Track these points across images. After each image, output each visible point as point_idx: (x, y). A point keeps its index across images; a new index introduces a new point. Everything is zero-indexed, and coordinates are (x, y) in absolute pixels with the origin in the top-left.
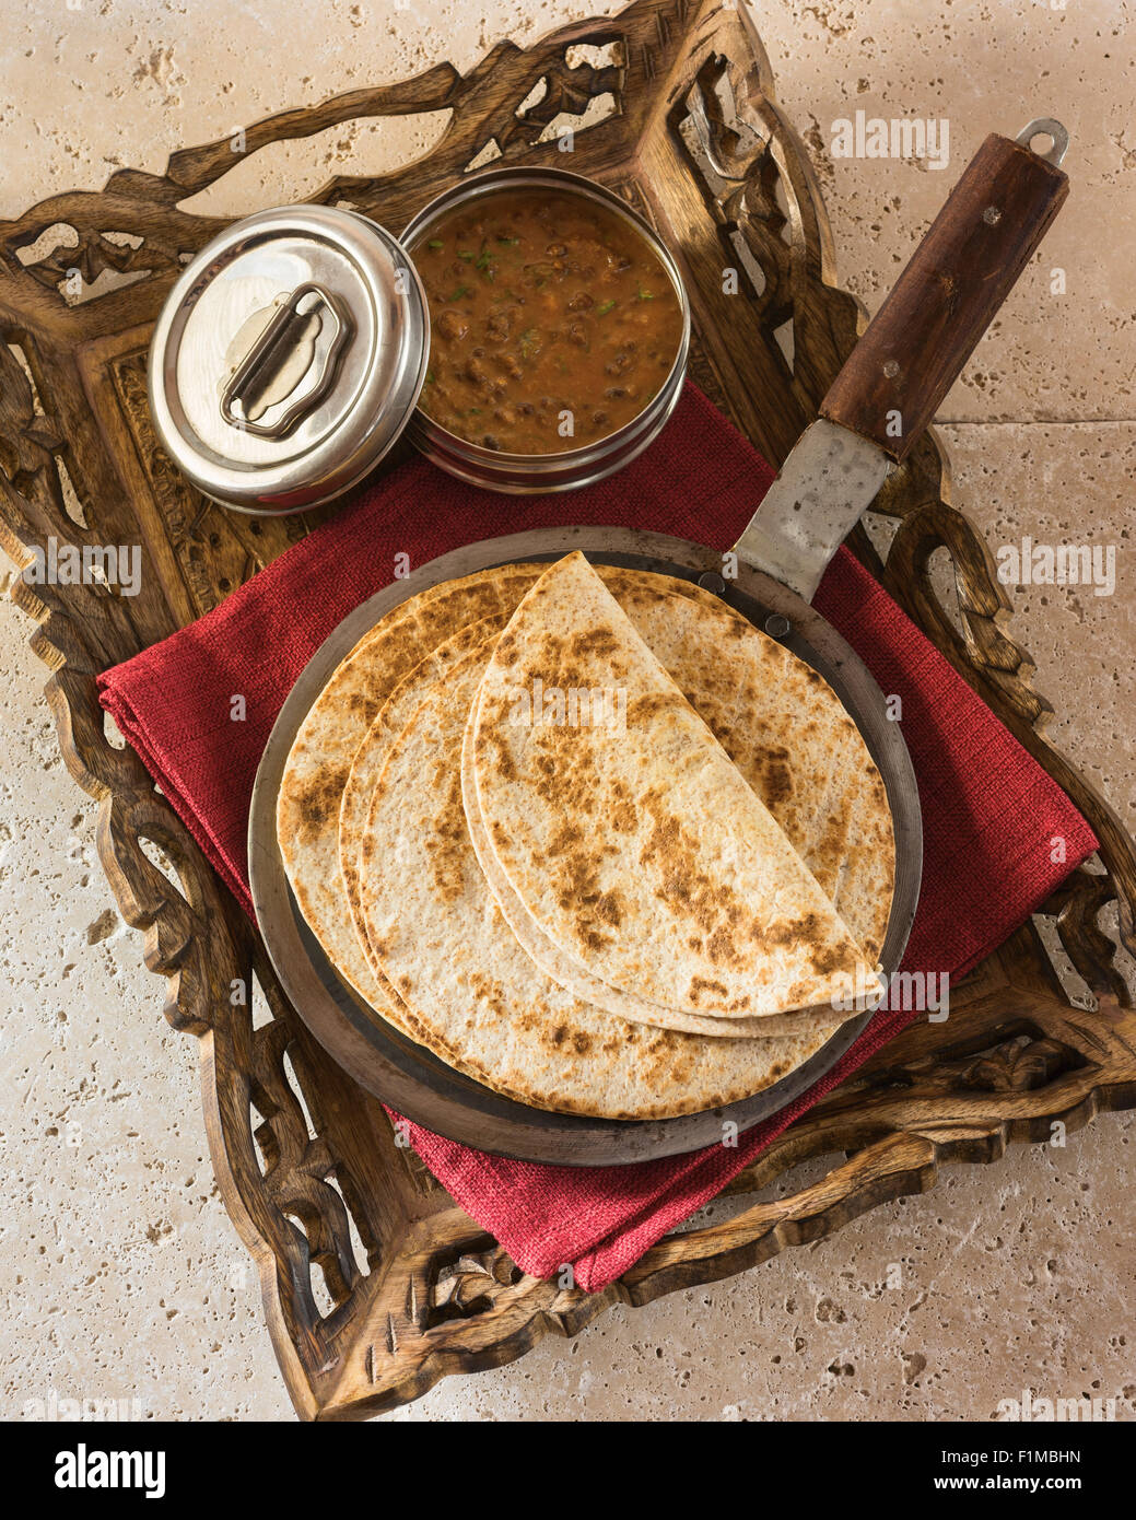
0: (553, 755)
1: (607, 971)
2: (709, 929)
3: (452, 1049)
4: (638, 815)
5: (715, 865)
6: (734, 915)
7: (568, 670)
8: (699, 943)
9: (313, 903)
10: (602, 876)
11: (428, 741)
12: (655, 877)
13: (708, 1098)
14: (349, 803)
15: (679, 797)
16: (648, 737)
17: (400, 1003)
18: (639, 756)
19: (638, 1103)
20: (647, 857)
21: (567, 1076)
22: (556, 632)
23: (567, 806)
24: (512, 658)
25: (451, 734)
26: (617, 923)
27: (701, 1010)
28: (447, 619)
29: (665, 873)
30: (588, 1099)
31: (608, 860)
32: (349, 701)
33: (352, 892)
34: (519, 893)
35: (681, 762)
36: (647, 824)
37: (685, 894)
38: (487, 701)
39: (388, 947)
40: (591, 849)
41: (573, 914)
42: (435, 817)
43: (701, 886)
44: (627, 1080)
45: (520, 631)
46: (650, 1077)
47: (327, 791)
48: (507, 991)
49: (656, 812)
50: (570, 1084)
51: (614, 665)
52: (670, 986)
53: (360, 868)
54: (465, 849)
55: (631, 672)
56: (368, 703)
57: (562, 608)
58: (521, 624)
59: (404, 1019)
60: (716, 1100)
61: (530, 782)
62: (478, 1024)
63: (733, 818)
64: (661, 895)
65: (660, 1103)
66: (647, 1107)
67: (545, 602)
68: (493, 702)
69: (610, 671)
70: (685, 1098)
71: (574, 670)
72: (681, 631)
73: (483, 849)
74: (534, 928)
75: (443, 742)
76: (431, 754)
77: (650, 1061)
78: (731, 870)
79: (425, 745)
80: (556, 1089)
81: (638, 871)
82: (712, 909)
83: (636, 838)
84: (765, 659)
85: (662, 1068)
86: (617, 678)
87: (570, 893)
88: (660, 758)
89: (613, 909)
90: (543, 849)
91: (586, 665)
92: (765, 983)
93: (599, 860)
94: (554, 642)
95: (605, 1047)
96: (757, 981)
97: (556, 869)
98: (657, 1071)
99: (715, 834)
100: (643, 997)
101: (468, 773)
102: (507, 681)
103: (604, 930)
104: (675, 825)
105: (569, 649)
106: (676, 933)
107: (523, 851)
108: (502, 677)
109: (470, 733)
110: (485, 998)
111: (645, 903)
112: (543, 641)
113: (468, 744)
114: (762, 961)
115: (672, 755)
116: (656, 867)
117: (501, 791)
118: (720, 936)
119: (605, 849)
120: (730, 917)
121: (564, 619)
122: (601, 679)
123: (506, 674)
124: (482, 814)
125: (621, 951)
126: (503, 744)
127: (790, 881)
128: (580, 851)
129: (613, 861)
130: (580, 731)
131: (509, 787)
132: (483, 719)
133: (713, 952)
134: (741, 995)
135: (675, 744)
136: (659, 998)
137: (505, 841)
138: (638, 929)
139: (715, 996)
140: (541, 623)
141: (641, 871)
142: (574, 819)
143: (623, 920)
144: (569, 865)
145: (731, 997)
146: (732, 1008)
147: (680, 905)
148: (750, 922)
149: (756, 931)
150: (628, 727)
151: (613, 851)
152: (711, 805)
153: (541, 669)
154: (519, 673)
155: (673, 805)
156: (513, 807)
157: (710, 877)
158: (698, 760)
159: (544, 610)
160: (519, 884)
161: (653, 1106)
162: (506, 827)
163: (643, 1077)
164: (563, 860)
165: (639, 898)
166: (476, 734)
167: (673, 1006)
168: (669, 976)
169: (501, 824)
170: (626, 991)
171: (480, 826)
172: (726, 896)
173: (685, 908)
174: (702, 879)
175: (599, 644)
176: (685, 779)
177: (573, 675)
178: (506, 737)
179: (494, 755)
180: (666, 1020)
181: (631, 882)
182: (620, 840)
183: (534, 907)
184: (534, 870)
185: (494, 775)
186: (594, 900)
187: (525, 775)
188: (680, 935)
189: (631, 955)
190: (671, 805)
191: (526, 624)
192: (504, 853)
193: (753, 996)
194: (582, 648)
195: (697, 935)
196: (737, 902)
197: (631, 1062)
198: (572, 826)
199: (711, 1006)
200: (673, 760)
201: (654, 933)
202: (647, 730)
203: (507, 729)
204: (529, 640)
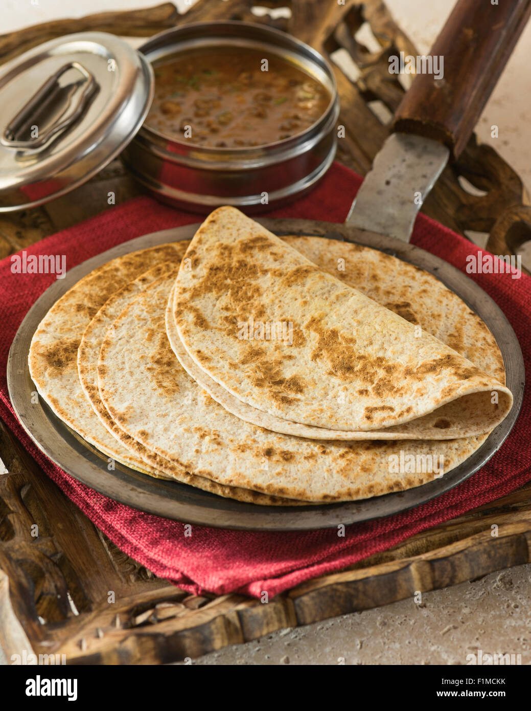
0: (234, 314)
1: (298, 415)
2: (372, 382)
3: (186, 467)
4: (305, 335)
5: (369, 349)
6: (389, 370)
7: (239, 262)
8: (367, 391)
9: (63, 405)
10: (284, 371)
11: (139, 320)
12: (325, 364)
13: (391, 483)
14: (83, 353)
15: (335, 318)
16: (306, 289)
17: (141, 448)
18: (300, 301)
19: (337, 488)
20: (316, 356)
21: (279, 474)
22: (225, 242)
24: (196, 263)
25: (156, 315)
26: (301, 391)
27: (376, 425)
28: (142, 265)
29: (332, 361)
30: (298, 488)
31: (286, 362)
32: (75, 307)
33: (92, 397)
34: (221, 383)
35: (333, 297)
36: (313, 339)
37: (350, 369)
38: (181, 291)
39: (126, 417)
40: (273, 359)
41: (266, 390)
42: (150, 355)
43: (361, 362)
44: (326, 474)
45: (200, 246)
46: (344, 471)
47: (66, 350)
48: (223, 435)
49: (320, 331)
50: (282, 479)
51: (272, 254)
52: (350, 417)
53: (99, 383)
54: (177, 371)
55: (286, 256)
56: (89, 308)
57: (228, 229)
58: (200, 242)
59: (145, 460)
60: (398, 484)
61: (220, 329)
62: (204, 451)
63: (378, 320)
64: (331, 373)
65: (354, 487)
66: (344, 490)
67: (216, 227)
68: (184, 290)
69: (270, 258)
70: (373, 483)
71: (243, 261)
72: (317, 252)
73: (190, 366)
74: (237, 402)
75: (150, 319)
76: (142, 326)
77: (342, 463)
78: (382, 348)
79: (136, 322)
80: (272, 482)
81: (311, 364)
82: (372, 371)
83: (306, 348)
84: (381, 261)
85: (352, 466)
86: (275, 260)
87: (262, 380)
88: (317, 298)
89: (296, 385)
90: (237, 361)
91: (252, 257)
92: (422, 395)
93: (280, 363)
94: (226, 248)
95: (305, 458)
96: (416, 397)
97: (248, 369)
98: (349, 468)
99: (366, 332)
100: (329, 426)
101: (172, 331)
102: (194, 277)
103: (292, 395)
104: (334, 334)
105: (237, 250)
106: (347, 390)
107: (222, 362)
108: (189, 276)
109: (170, 311)
110: (207, 438)
111: (320, 379)
112: (218, 248)
113: (170, 316)
114: (417, 385)
115: (325, 295)
116: (325, 359)
117: (200, 335)
118: (381, 383)
119: (284, 357)
120: (387, 371)
121: (231, 235)
122: (264, 263)
123: (193, 273)
124: (187, 348)
125: (307, 404)
126: (196, 310)
127: (428, 343)
128: (265, 360)
129: (291, 362)
130: (253, 296)
131: (205, 333)
132: (179, 301)
133: (379, 393)
134: (405, 408)
135: (326, 289)
136: (341, 425)
137: (207, 358)
138: (318, 393)
139: (384, 414)
140: (215, 239)
141: (314, 364)
142: (257, 345)
143: (305, 390)
144: (258, 367)
145: (398, 410)
146: (399, 416)
147: (347, 375)
148: (402, 369)
149: (408, 372)
150: (289, 286)
151: (290, 357)
152: (360, 317)
153: (219, 265)
154: (202, 271)
155: (331, 323)
156: (210, 342)
157: (367, 355)
158: (345, 296)
159: (216, 231)
160: (222, 379)
161: (349, 489)
162: (206, 352)
163: (338, 472)
164: (253, 365)
165: (315, 378)
166: (175, 308)
167: (354, 427)
168: (348, 412)
169: (202, 350)
170: (316, 424)
171: (186, 356)
172: (382, 362)
173: (352, 376)
174: (361, 358)
175: (260, 244)
176: (337, 306)
177: (242, 264)
178: (198, 307)
179: (190, 317)
180: (350, 436)
181: (308, 371)
182: (294, 352)
183: (235, 389)
184: (232, 371)
185: (192, 327)
186: (280, 382)
187: (215, 325)
188: (351, 390)
189: (315, 406)
190: (329, 323)
191: (204, 241)
192: (207, 364)
193: (414, 405)
194: (247, 247)
195: (363, 388)
196: (390, 363)
197: (327, 464)
198: (256, 349)
199: (383, 419)
200: (327, 299)
201: (331, 394)
202: (303, 285)
203: (198, 303)
204: (207, 249)
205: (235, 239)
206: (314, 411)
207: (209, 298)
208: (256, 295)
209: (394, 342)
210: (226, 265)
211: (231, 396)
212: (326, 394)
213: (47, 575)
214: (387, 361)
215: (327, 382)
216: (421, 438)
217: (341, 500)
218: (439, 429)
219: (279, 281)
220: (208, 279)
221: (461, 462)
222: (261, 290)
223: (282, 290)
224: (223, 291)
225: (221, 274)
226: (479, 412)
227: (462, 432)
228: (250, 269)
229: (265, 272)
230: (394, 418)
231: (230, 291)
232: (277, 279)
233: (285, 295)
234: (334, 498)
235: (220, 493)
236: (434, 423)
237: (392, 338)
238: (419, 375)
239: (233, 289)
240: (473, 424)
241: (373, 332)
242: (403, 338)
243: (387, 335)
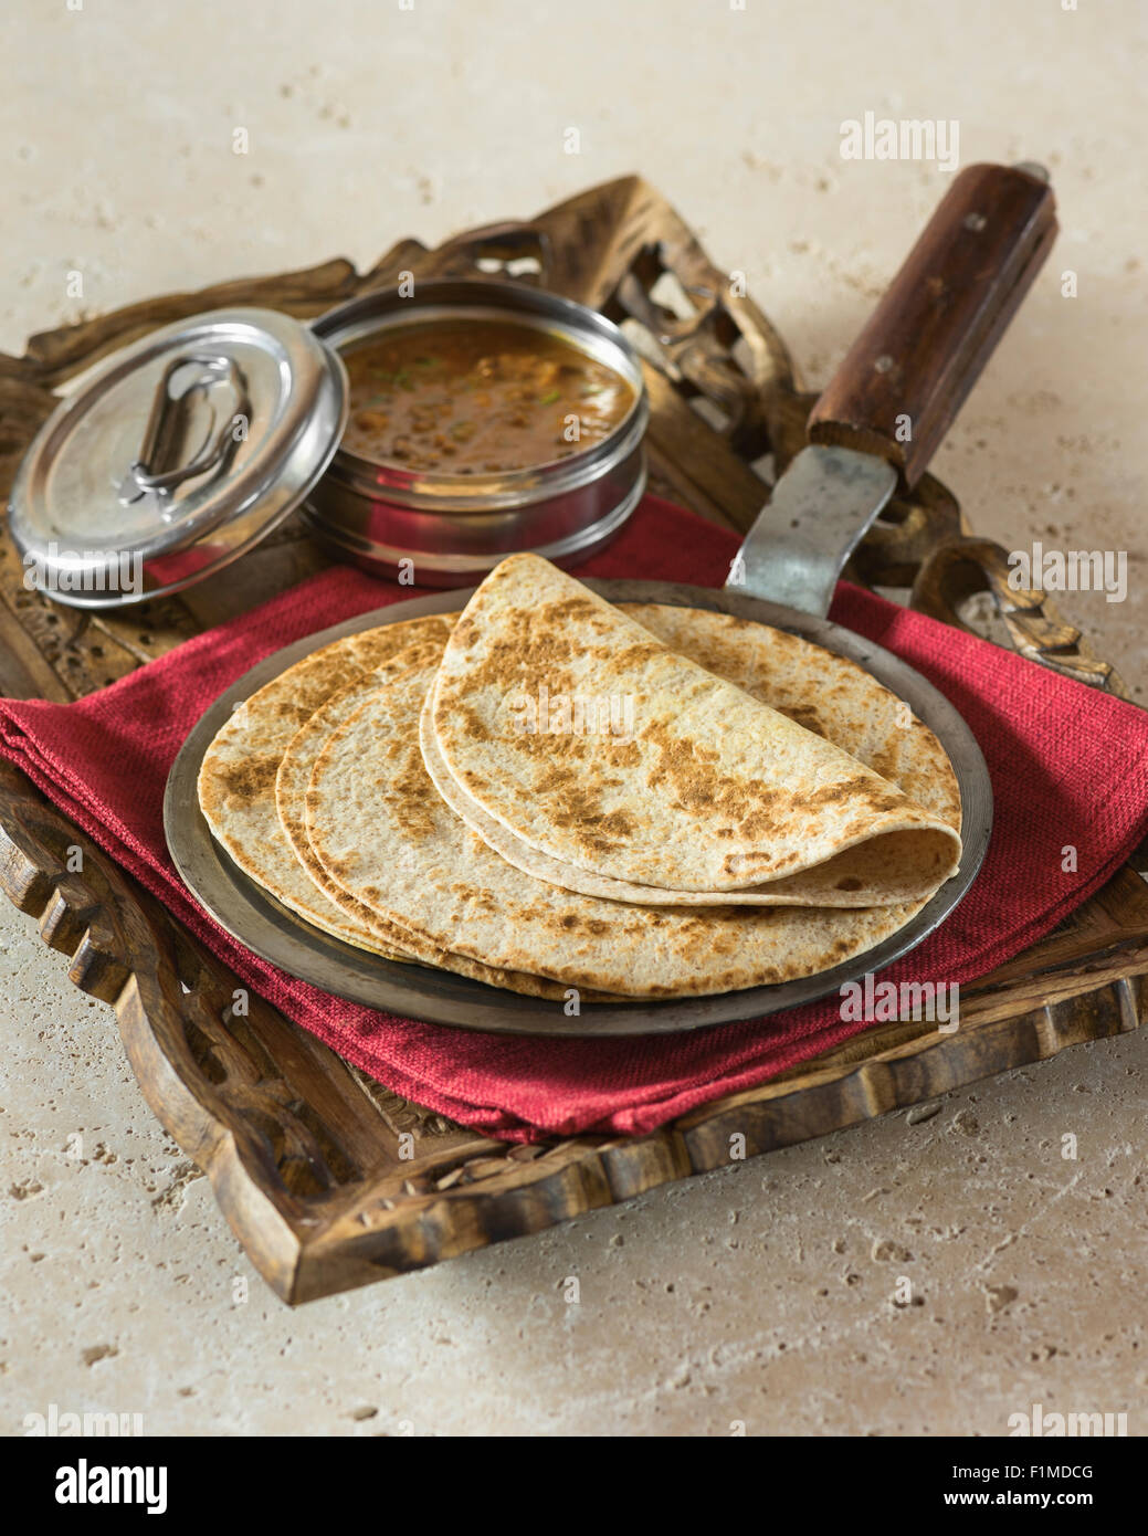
1: (620, 867)
2: (741, 819)
3: (437, 940)
4: (640, 749)
5: (740, 768)
6: (768, 799)
7: (541, 636)
8: (730, 831)
9: (250, 853)
10: (603, 803)
11: (378, 727)
12: (670, 792)
13: (761, 970)
14: (286, 776)
15: (688, 721)
16: (645, 677)
17: (367, 913)
18: (635, 696)
19: (674, 977)
20: (655, 781)
21: (582, 953)
22: (521, 606)
23: (553, 757)
24: (473, 638)
25: (406, 721)
26: (628, 833)
27: (740, 881)
28: (389, 646)
29: (680, 787)
30: (611, 974)
31: (608, 790)
32: (277, 709)
33: (296, 838)
34: (503, 821)
35: (688, 691)
36: (653, 753)
37: (707, 799)
38: (447, 682)
39: (347, 867)
40: (587, 785)
41: (572, 831)
42: (392, 779)
43: (726, 787)
44: (657, 955)
45: (480, 612)
46: (686, 952)
47: (259, 771)
48: (500, 896)
49: (664, 742)
50: (587, 960)
51: (595, 624)
52: (701, 870)
53: (307, 818)
54: (433, 804)
55: (616, 628)
56: (300, 710)
57: (527, 586)
58: (481, 606)
59: (374, 931)
60: (771, 973)
61: (506, 741)
62: (466, 917)
63: (757, 724)
64: (677, 806)
65: (701, 975)
66: (686, 979)
67: (507, 583)
68: (452, 681)
69: (592, 630)
70: (731, 969)
71: (548, 635)
73: (454, 796)
74: (526, 848)
75: (395, 727)
76: (382, 736)
77: (685, 939)
78: (760, 766)
79: (373, 730)
80: (569, 964)
81: (647, 792)
82: (742, 801)
83: (641, 768)
84: (775, 643)
85: (699, 943)
86: (600, 634)
87: (567, 816)
88: (661, 692)
89: (621, 824)
90: (529, 788)
91: (563, 628)
92: (815, 834)
93: (598, 791)
94: (522, 615)
95: (627, 931)
96: (806, 837)
97: (546, 801)
98: (694, 946)
99: (737, 742)
100: (668, 884)
101: (429, 744)
102: (469, 659)
103: (612, 839)
104: (687, 746)
105: (540, 618)
106: (700, 830)
107: (505, 789)
108: (461, 658)
109: (428, 713)
110: (473, 900)
111: (659, 815)
112: (508, 615)
113: (427, 722)
114: (808, 820)
115: (675, 688)
116: (669, 785)
117: (471, 750)
118: (754, 818)
119: (605, 783)
120: (765, 801)
121: (531, 595)
122: (581, 639)
123: (467, 653)
124: (450, 768)
125: (636, 852)
126: (470, 712)
127: (832, 759)
128: (574, 787)
129: (615, 790)
130: (560, 690)
131: (480, 745)
132: (442, 698)
133: (748, 832)
134: (787, 854)
135: (678, 678)
136: (687, 882)
137: (481, 783)
138: (654, 835)
139: (756, 864)
140: (504, 601)
141: (651, 792)
142: (563, 764)
143: (633, 831)
144: (563, 798)
145: (776, 858)
146: (778, 866)
147: (702, 808)
148: (789, 797)
149: (798, 802)
150: (619, 673)
151: (614, 783)
152: (728, 720)
153: (508, 642)
154: (483, 650)
155: (683, 729)
156: (487, 760)
157: (735, 778)
158: (707, 688)
159: (507, 589)
160: (502, 814)
161: (693, 978)
162: (481, 774)
163: (677, 952)
164: (555, 794)
165: (651, 813)
166: (436, 709)
167: (706, 885)
168: (698, 863)
169: (474, 772)
170: (646, 882)
171: (449, 781)
172: (757, 787)
173: (709, 809)
174: (725, 782)
175: (576, 609)
176: (694, 704)
177: (547, 640)
178: (472, 707)
179: (460, 722)
180: (699, 899)
181: (640, 803)
182: (621, 773)
183: (523, 829)
184: (520, 802)
185: (461, 738)
186: (596, 820)
187: (498, 736)
188: (706, 831)
189: (649, 854)
190: (680, 730)
191: (486, 605)
192: (481, 792)
193: (802, 850)
194: (556, 614)
195: (727, 826)
196: (771, 789)
197: (661, 940)
198: (561, 770)
199: (753, 872)
200: (678, 692)
201: (674, 837)
202: (642, 671)
203: (472, 701)
204: (491, 617)
205: (537, 603)
206: (646, 861)
207: (490, 692)
208: (565, 687)
209: (780, 758)
210: (520, 642)
211: (516, 841)
212: (667, 837)
213: (287, 1131)
214: (766, 787)
215: (670, 819)
216: (811, 903)
217: (678, 994)
218: (842, 892)
219: (604, 665)
220: (491, 663)
221: (876, 944)
222: (574, 680)
223: (607, 679)
224: (513, 681)
225: (512, 656)
226: (909, 868)
227: (880, 897)
228: (558, 647)
229: (582, 652)
230: (770, 870)
231: (525, 681)
232: (600, 662)
233: (612, 687)
234: (668, 991)
235: (489, 980)
236: (836, 882)
237: (777, 752)
238: (814, 806)
239: (529, 678)
240: (900, 886)
241: (747, 743)
242: (793, 750)
243: (769, 747)
